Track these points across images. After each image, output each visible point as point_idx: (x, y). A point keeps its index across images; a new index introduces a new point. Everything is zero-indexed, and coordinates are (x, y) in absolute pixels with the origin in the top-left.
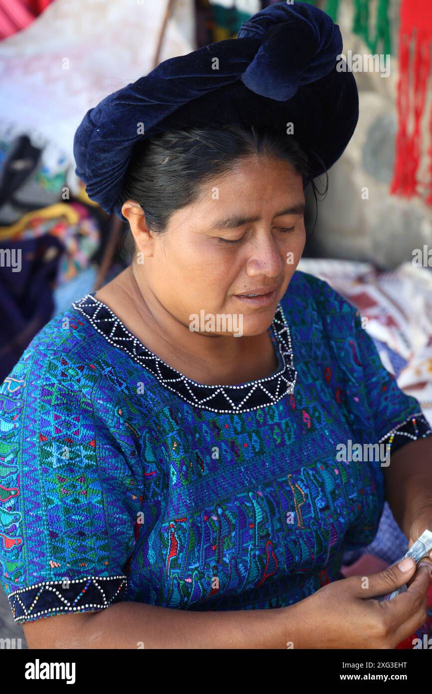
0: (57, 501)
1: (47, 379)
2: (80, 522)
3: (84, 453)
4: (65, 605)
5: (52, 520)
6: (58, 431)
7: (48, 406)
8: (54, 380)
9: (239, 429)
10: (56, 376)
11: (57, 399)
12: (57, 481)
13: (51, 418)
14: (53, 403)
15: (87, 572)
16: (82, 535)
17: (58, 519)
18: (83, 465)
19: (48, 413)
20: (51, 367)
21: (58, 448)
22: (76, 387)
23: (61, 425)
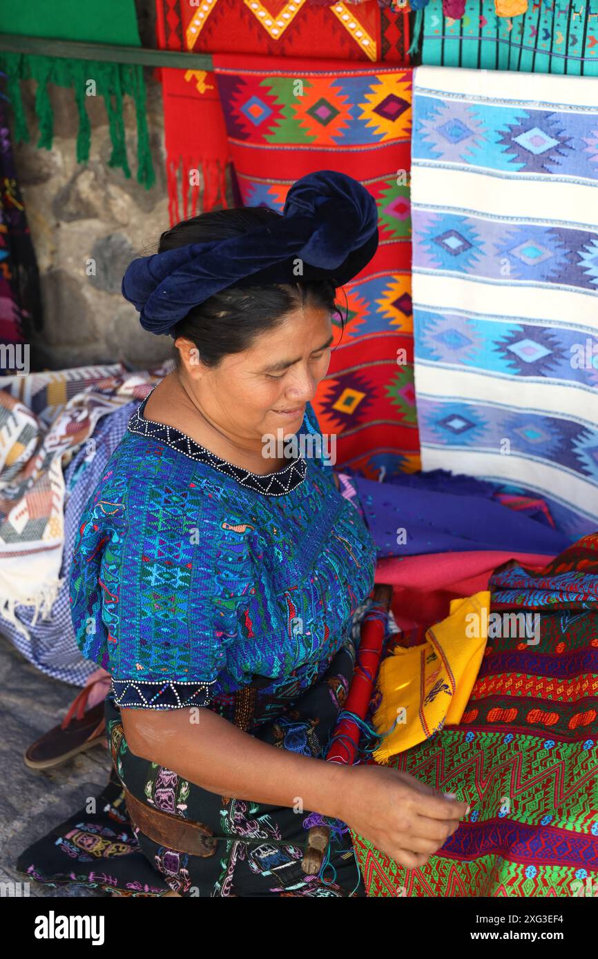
0: (149, 614)
1: (152, 506)
2: (167, 633)
3: (180, 574)
5: (143, 629)
6: (160, 554)
7: (155, 532)
8: (158, 507)
10: (159, 503)
11: (163, 526)
12: (152, 597)
13: (156, 542)
14: (160, 529)
16: (167, 644)
17: (149, 629)
18: (176, 586)
19: (154, 538)
20: (154, 495)
21: (158, 569)
22: (180, 512)
23: (164, 549)
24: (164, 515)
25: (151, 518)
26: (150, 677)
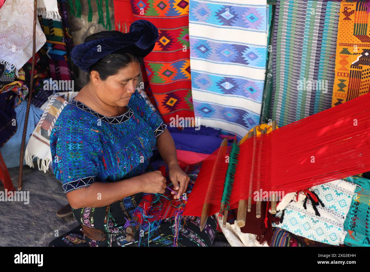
0: (71, 160)
1: (68, 125)
2: (78, 165)
3: (79, 145)
4: (74, 188)
5: (70, 165)
6: (71, 140)
7: (69, 133)
8: (70, 125)
9: (121, 128)
10: (70, 124)
11: (72, 131)
12: (71, 154)
13: (70, 136)
14: (71, 132)
15: (79, 178)
16: (78, 168)
17: (72, 165)
18: (78, 149)
19: (69, 135)
20: (69, 122)
21: (72, 145)
22: (77, 126)
23: (73, 138)
24: (72, 128)
25: (68, 129)
26: (73, 180)
